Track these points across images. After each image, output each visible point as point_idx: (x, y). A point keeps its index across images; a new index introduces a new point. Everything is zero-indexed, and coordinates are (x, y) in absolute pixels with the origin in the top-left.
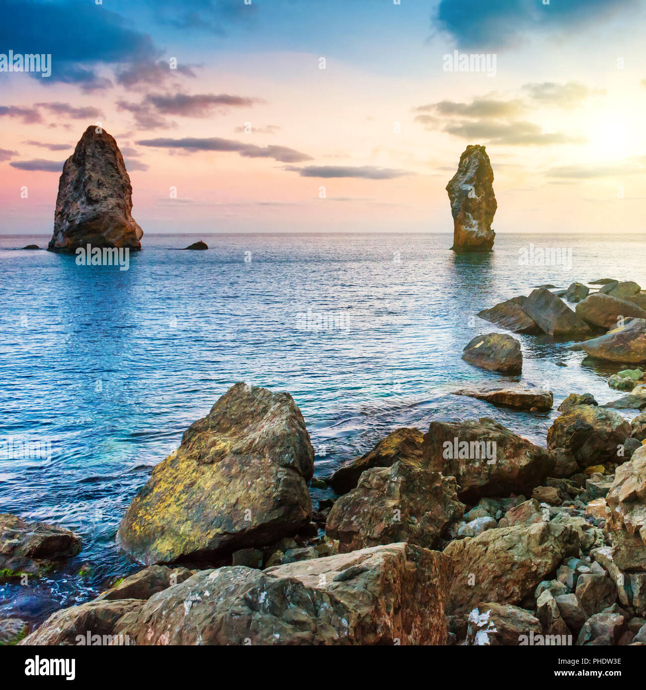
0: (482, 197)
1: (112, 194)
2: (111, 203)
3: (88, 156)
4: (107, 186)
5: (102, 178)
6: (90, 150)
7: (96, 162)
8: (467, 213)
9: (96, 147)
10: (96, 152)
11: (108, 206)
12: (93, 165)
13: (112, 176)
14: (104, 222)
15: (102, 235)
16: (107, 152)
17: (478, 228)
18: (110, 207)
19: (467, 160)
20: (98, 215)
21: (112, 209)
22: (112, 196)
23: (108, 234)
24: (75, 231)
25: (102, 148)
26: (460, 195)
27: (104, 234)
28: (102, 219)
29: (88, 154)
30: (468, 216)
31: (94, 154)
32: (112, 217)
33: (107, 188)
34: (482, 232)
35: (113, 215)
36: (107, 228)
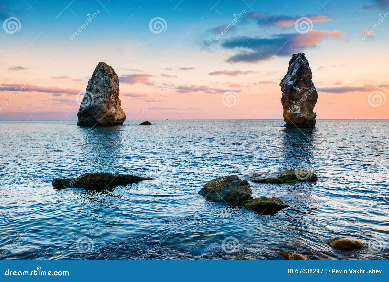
0: (303, 89)
1: (102, 96)
2: (101, 101)
3: (96, 77)
4: (101, 92)
5: (99, 88)
6: (97, 74)
7: (98, 80)
8: (291, 101)
9: (100, 73)
10: (100, 75)
11: (98, 102)
12: (97, 81)
13: (105, 87)
14: (95, 110)
15: (94, 117)
16: (105, 75)
17: (300, 111)
18: (100, 102)
19: (293, 64)
20: (92, 106)
21: (100, 104)
22: (102, 97)
23: (97, 116)
24: (82, 115)
25: (103, 73)
26: (287, 88)
27: (95, 117)
28: (94, 109)
29: (95, 76)
30: (293, 103)
31: (98, 76)
32: (99, 108)
33: (100, 93)
34: (303, 114)
35: (100, 106)
36: (97, 114)
